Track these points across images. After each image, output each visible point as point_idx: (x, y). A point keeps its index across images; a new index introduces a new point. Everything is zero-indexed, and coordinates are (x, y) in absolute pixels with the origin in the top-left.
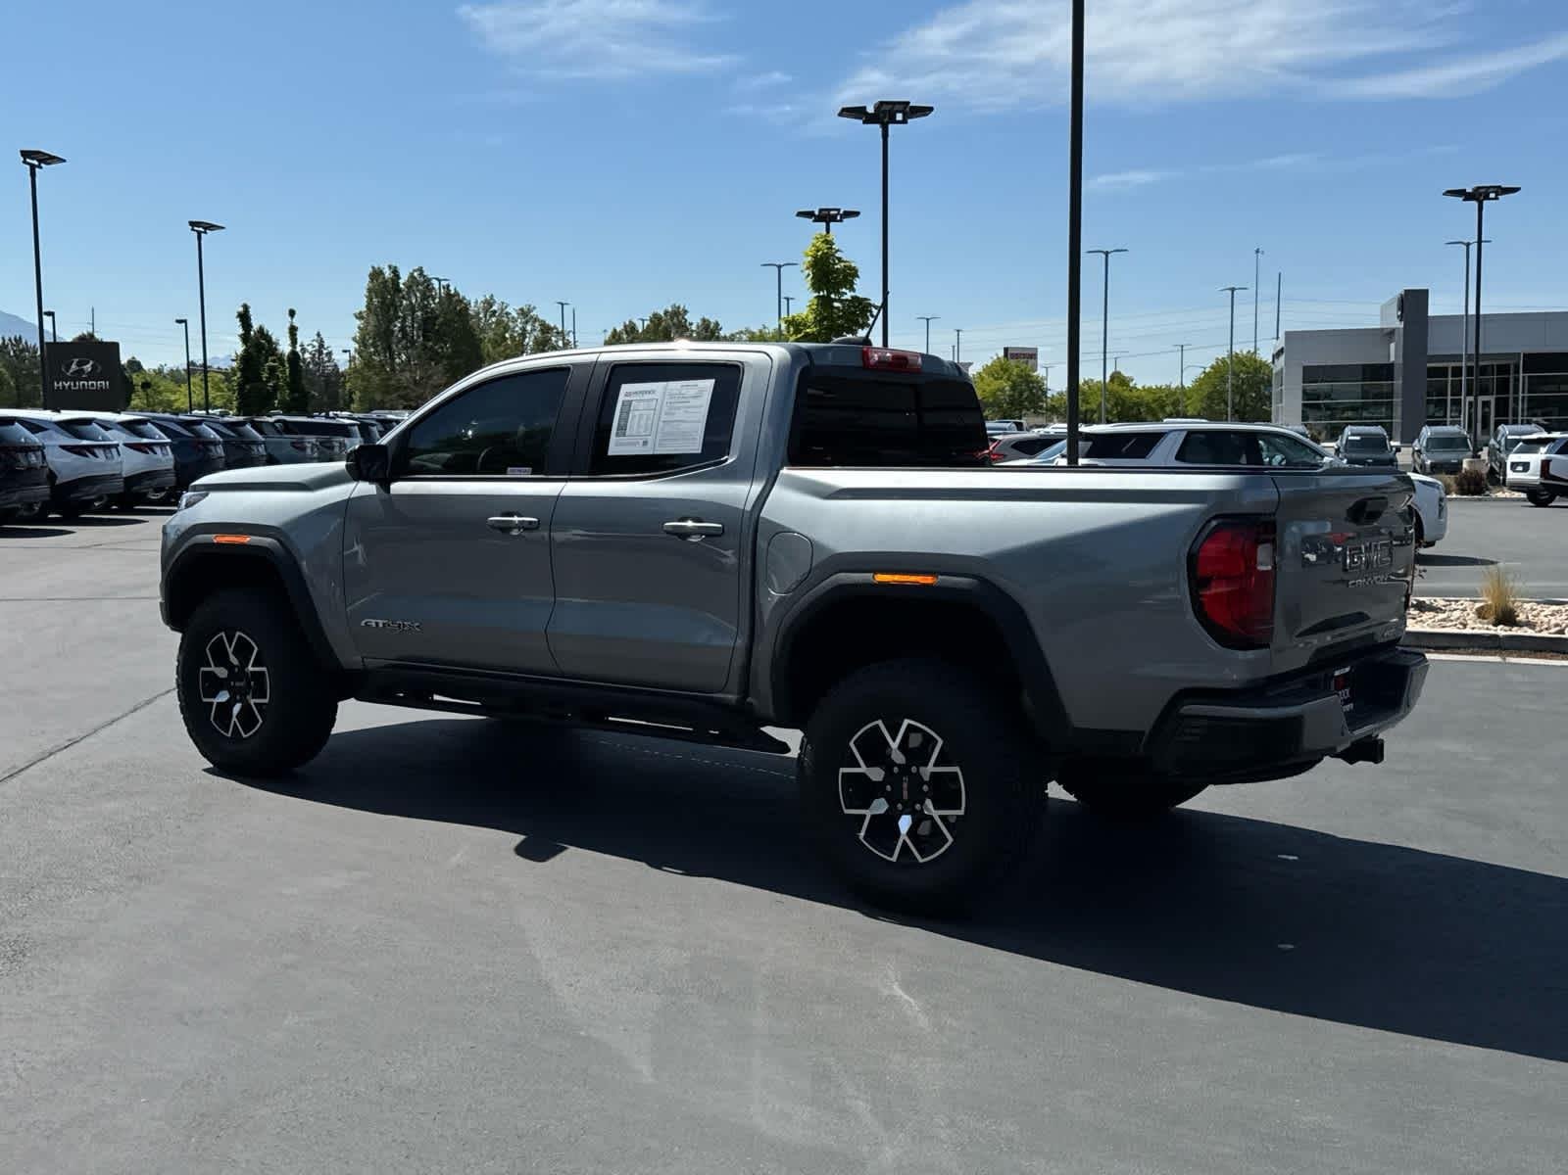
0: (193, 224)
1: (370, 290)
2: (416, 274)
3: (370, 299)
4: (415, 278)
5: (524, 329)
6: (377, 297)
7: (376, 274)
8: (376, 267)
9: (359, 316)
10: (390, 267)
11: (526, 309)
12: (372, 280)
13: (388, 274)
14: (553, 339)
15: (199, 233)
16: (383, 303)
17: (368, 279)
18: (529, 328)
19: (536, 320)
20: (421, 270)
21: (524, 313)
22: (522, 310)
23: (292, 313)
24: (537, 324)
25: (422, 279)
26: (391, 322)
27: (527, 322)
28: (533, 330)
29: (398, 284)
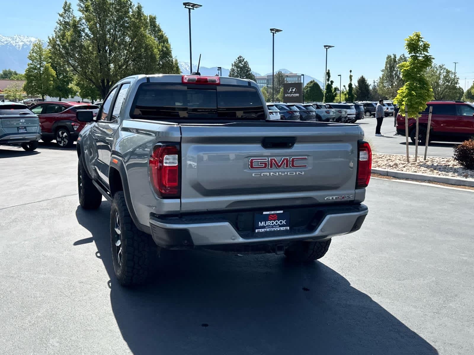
0: (325, 46)
1: (386, 62)
2: (402, 56)
3: (386, 65)
4: (402, 58)
5: (440, 72)
6: (389, 64)
7: (389, 57)
8: (389, 55)
9: (383, 71)
10: (393, 54)
11: (441, 66)
12: (387, 59)
13: (393, 57)
14: (450, 75)
15: (327, 49)
16: (390, 66)
17: (386, 59)
18: (442, 71)
19: (445, 69)
20: (404, 55)
21: (440, 67)
22: (440, 66)
23: (351, 71)
24: (445, 71)
25: (404, 58)
26: (393, 72)
27: (441, 70)
28: (444, 72)
29: (395, 60)
